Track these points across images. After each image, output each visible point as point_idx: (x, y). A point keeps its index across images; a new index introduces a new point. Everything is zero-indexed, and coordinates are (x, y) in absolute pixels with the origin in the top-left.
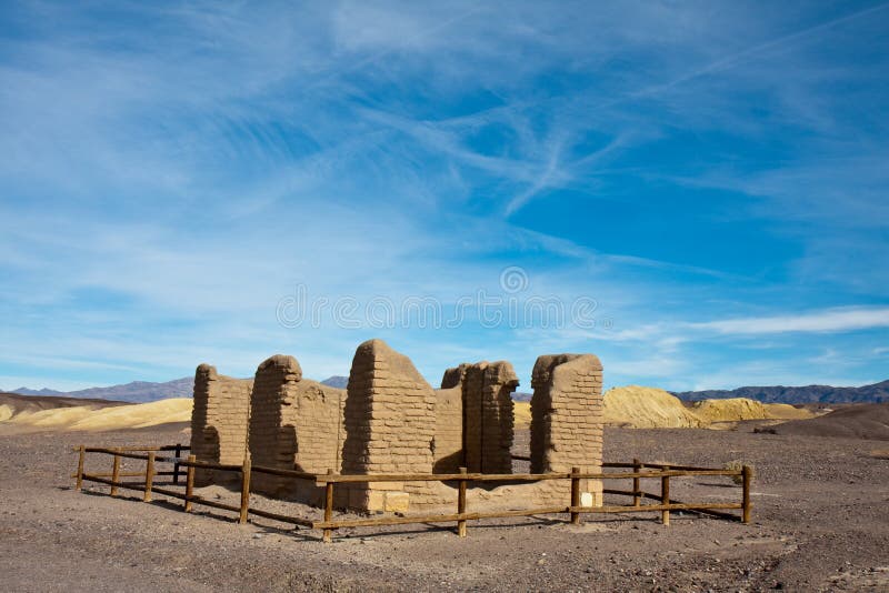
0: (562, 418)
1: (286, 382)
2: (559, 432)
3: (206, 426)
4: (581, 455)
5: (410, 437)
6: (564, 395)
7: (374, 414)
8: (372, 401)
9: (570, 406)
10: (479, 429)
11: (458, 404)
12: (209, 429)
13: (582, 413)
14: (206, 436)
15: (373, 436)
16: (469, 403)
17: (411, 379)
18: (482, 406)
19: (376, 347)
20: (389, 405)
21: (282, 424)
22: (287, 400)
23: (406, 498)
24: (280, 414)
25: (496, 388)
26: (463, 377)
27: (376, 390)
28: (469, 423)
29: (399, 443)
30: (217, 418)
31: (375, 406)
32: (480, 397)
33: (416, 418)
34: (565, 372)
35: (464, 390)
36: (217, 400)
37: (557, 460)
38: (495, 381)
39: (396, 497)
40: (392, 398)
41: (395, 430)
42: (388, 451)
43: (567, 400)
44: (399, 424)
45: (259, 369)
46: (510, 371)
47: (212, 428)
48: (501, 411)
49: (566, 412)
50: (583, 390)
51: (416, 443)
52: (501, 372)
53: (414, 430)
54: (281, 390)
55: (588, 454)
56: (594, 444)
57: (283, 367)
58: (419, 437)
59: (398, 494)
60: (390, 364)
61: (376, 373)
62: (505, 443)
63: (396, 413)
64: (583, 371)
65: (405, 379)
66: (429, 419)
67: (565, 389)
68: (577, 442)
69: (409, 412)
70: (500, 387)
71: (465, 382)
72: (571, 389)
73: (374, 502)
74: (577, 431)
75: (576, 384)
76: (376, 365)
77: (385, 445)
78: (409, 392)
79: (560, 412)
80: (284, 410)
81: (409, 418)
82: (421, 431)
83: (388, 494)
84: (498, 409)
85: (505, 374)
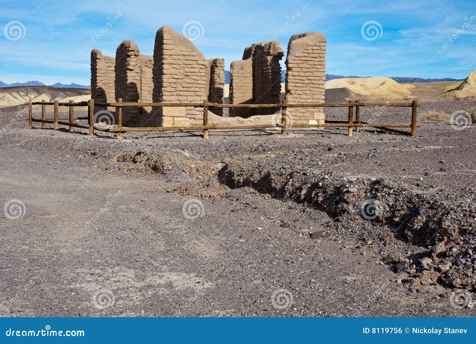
0: (295, 74)
1: (129, 56)
2: (293, 82)
3: (97, 87)
4: (309, 97)
5: (190, 85)
6: (297, 58)
7: (164, 71)
8: (163, 64)
9: (301, 66)
10: (261, 85)
11: (250, 70)
12: (98, 89)
13: (310, 70)
14: (97, 94)
15: (164, 84)
16: (256, 69)
17: (189, 50)
18: (263, 70)
19: (164, 30)
20: (174, 66)
21: (128, 83)
22: (130, 67)
23: (188, 121)
24: (127, 76)
25: (269, 58)
26: (253, 52)
27: (165, 57)
28: (256, 82)
29: (183, 89)
30: (104, 82)
31: (165, 66)
32: (261, 64)
33: (193, 74)
34: (298, 44)
35: (254, 61)
36: (103, 71)
37: (291, 99)
38: (268, 54)
39: (181, 121)
40: (176, 62)
41: (179, 81)
42: (175, 94)
43: (299, 62)
44: (181, 77)
45: (118, 50)
46: (277, 46)
47: (101, 89)
48: (272, 72)
49: (299, 70)
50: (311, 55)
51: (194, 89)
52: (272, 47)
53: (192, 81)
54: (127, 61)
55: (314, 96)
56: (319, 90)
57: (127, 47)
58: (195, 85)
59: (183, 119)
60: (174, 40)
61: (165, 47)
62: (275, 93)
63: (180, 71)
64: (312, 43)
65: (184, 50)
66: (202, 74)
67: (297, 55)
68: (306, 89)
69: (188, 70)
70: (272, 57)
71: (254, 55)
72: (302, 55)
73: (167, 123)
74: (307, 81)
75: (306, 51)
76: (165, 41)
77: (173, 90)
78: (188, 58)
79: (294, 69)
80: (129, 74)
81: (188, 74)
82: (196, 81)
83: (176, 119)
84: (270, 71)
85: (275, 49)
